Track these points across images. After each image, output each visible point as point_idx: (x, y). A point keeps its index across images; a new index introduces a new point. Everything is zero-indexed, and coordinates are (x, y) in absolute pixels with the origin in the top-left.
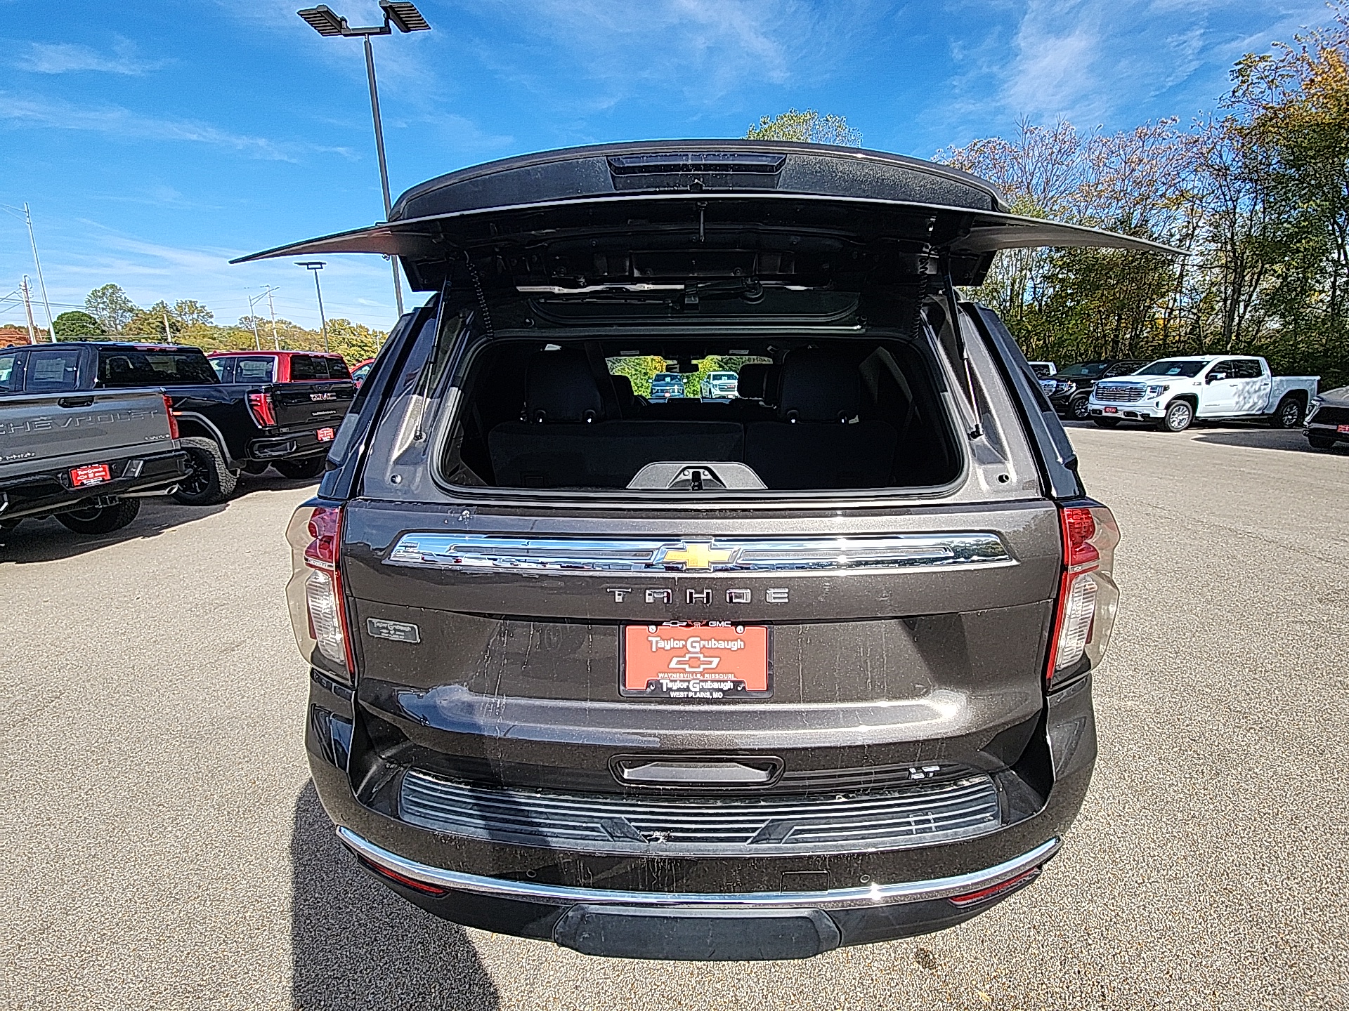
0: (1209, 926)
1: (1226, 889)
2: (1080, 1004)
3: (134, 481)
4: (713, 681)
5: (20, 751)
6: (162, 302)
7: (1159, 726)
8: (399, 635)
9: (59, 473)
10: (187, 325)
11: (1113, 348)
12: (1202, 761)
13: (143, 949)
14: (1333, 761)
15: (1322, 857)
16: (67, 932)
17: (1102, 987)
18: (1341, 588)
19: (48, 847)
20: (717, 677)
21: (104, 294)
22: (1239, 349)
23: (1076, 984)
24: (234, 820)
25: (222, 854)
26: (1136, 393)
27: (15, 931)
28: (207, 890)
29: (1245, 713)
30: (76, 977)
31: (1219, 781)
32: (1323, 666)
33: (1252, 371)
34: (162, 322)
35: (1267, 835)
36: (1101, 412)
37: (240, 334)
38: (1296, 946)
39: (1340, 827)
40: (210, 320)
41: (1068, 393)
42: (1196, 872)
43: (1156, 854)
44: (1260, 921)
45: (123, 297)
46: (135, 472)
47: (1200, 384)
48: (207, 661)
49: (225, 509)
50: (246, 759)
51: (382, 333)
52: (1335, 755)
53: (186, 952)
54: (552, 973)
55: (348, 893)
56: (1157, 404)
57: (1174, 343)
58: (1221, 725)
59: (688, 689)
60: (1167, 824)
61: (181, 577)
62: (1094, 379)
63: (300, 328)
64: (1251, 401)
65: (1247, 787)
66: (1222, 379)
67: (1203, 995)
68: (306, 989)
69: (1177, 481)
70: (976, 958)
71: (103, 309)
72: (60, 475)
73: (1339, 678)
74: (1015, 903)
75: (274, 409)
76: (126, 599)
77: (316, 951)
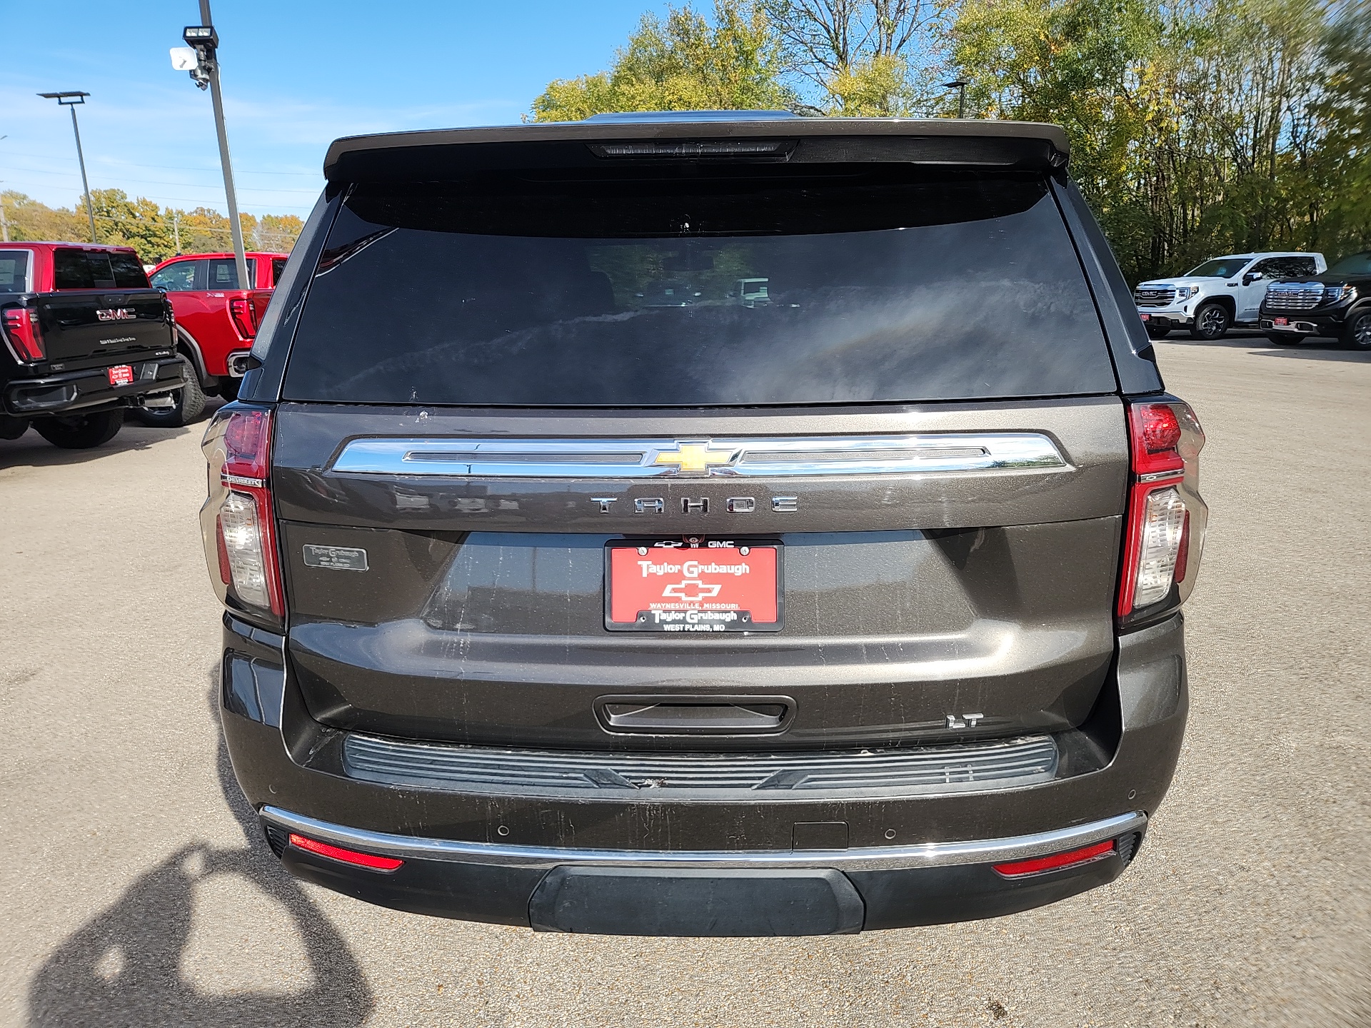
4: (713, 611)
8: (343, 563)
20: (718, 607)
51: (182, 213)
59: (684, 621)
75: (42, 334)
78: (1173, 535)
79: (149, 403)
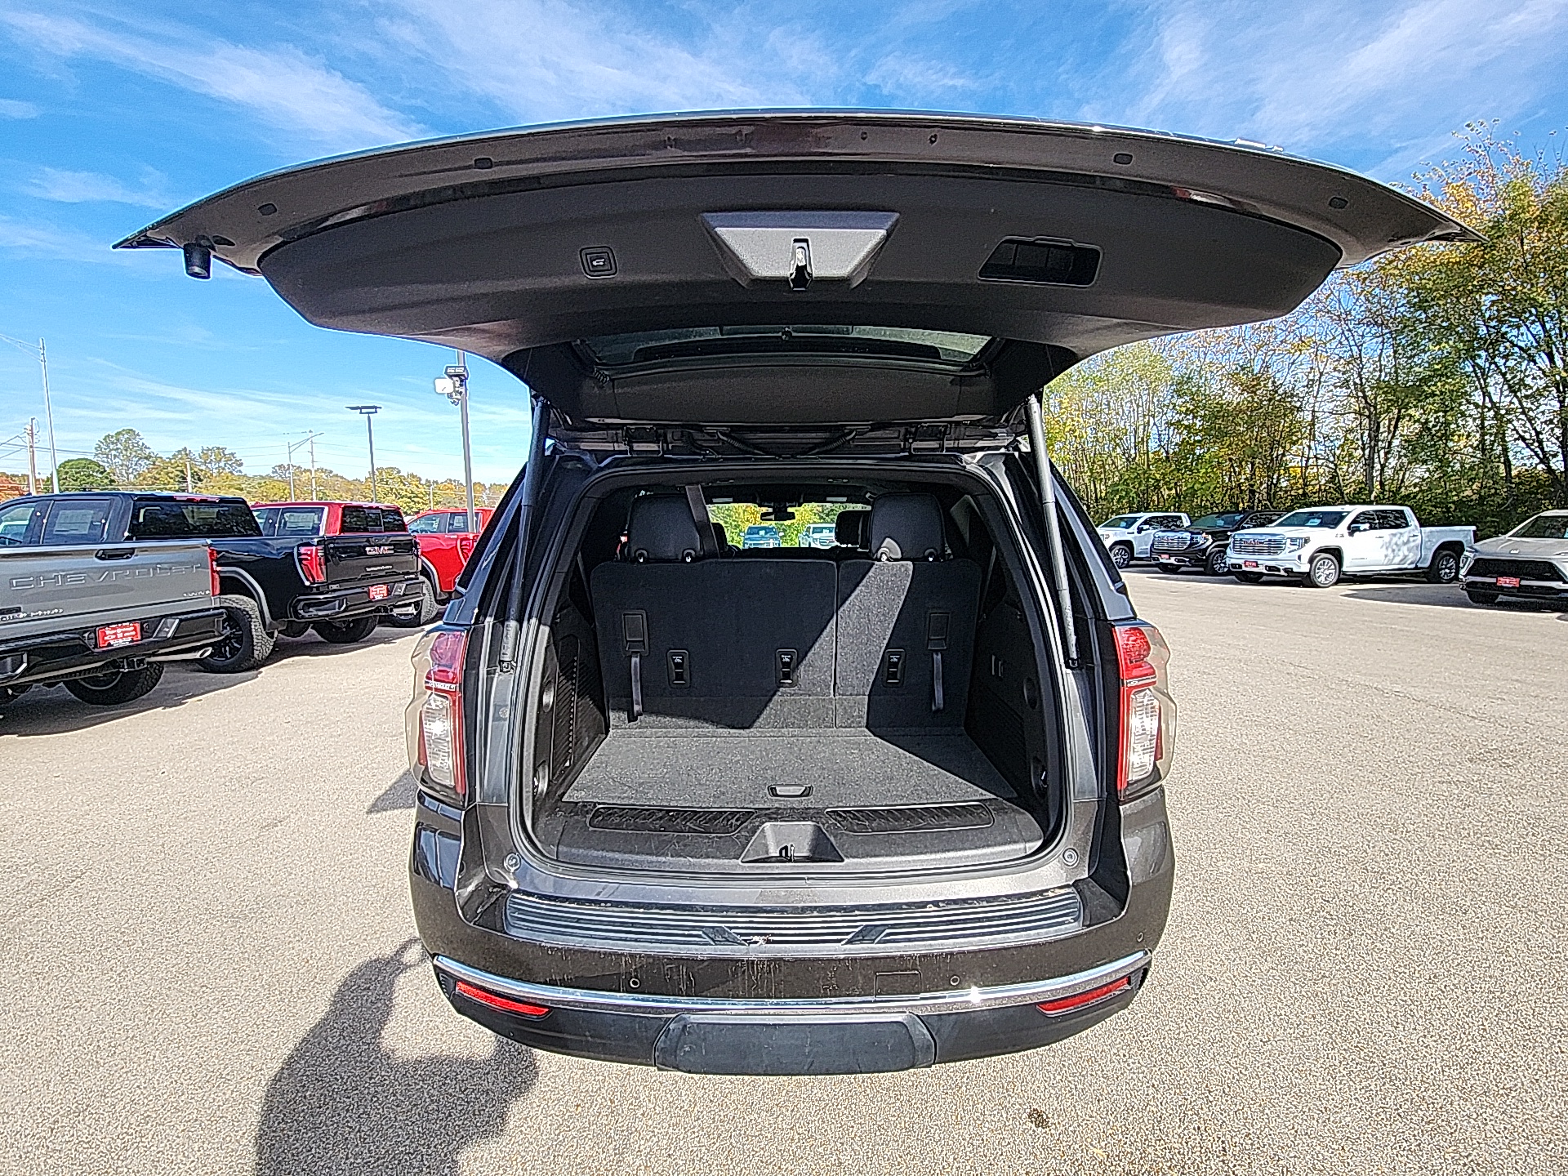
0: (1338, 1083)
1: (1357, 1046)
2: (1199, 1159)
3: (167, 642)
5: (40, 933)
6: (185, 449)
7: (1291, 887)
9: (85, 632)
10: (212, 475)
11: (1250, 498)
12: (1335, 921)
13: (193, 1130)
14: (1477, 920)
15: (1462, 1015)
16: (106, 1114)
17: (1223, 1142)
18: (1494, 747)
19: (78, 1029)
21: (118, 440)
22: (1384, 499)
23: (1195, 1139)
24: (287, 1000)
25: (276, 1035)
26: (1275, 546)
27: (45, 1114)
28: (261, 1070)
29: (1382, 873)
30: (118, 1159)
31: (1352, 941)
32: (1470, 826)
33: (1399, 522)
34: (182, 471)
35: (1402, 994)
36: (1240, 567)
37: (273, 484)
38: (1433, 1103)
39: (1483, 986)
40: (239, 468)
41: (1204, 546)
42: (1325, 1031)
43: (1283, 1013)
44: (1394, 1078)
45: (140, 444)
46: (168, 633)
47: (1342, 536)
48: (247, 838)
49: (257, 677)
50: (297, 938)
51: (437, 482)
52: (1479, 915)
53: (241, 1132)
54: (642, 1142)
55: (417, 1070)
56: (1299, 557)
57: (1315, 493)
58: (1357, 886)
60: (1295, 984)
61: (212, 749)
62: (1231, 531)
63: (342, 478)
64: (1401, 553)
65: (1382, 947)
66: (1365, 530)
67: (1331, 1150)
68: (376, 1165)
69: (1322, 639)
70: (1091, 1117)
71: (115, 456)
72: (86, 635)
73: (1487, 838)
74: (1133, 1063)
75: (325, 564)
76: (149, 773)
77: (385, 1127)
78: (1152, 725)
79: (396, 611)
